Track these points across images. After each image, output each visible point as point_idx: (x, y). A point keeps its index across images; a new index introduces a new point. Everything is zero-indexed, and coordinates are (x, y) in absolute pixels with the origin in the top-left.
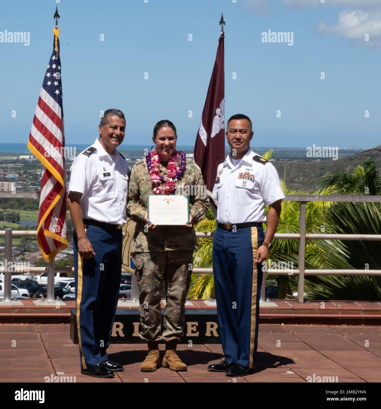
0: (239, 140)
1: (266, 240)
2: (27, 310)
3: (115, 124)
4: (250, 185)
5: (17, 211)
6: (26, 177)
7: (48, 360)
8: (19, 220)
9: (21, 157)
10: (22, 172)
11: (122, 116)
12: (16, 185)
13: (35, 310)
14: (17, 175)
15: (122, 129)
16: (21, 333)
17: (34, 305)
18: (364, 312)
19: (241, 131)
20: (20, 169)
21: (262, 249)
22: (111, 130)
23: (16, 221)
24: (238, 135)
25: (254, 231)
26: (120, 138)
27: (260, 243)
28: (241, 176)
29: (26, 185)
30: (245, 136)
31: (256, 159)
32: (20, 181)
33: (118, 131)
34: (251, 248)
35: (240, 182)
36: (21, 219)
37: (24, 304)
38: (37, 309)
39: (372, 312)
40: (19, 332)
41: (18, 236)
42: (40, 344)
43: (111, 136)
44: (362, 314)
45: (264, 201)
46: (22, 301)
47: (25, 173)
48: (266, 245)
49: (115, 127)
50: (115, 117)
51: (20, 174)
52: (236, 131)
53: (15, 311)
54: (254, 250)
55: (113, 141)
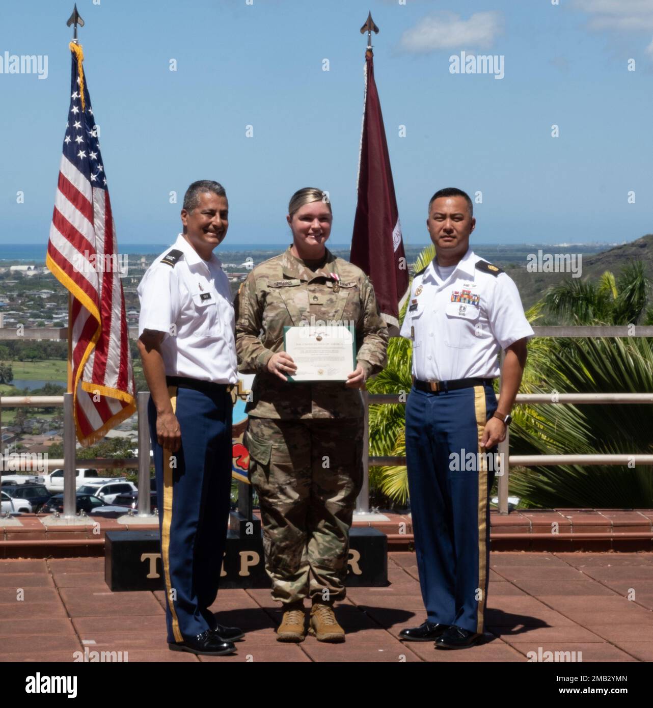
0: (449, 232)
1: (500, 409)
2: (30, 534)
3: (211, 206)
4: (472, 312)
5: (7, 364)
6: (22, 304)
7: (68, 620)
8: (11, 379)
9: (13, 268)
10: (15, 294)
11: (222, 193)
12: (5, 318)
13: (43, 534)
14: (7, 301)
15: (224, 215)
16: (20, 574)
17: (41, 525)
18: (614, 528)
19: (453, 217)
20: (11, 289)
21: (494, 424)
22: (204, 218)
23: (5, 381)
24: (448, 223)
25: (479, 392)
26: (221, 231)
27: (490, 414)
28: (456, 298)
29: (22, 317)
30: (459, 225)
31: (481, 267)
32: (13, 310)
33: (216, 220)
34: (474, 424)
35: (454, 308)
36: (15, 377)
37: (23, 523)
38: (46, 532)
39: (626, 528)
40: (16, 572)
41: (11, 407)
42: (53, 592)
43: (205, 229)
44: (610, 532)
45: (495, 341)
46: (20, 519)
47: (20, 296)
48: (501, 417)
49: (212, 213)
50: (208, 195)
51: (12, 299)
52: (444, 217)
53: (9, 536)
54: (480, 427)
55: (210, 238)
